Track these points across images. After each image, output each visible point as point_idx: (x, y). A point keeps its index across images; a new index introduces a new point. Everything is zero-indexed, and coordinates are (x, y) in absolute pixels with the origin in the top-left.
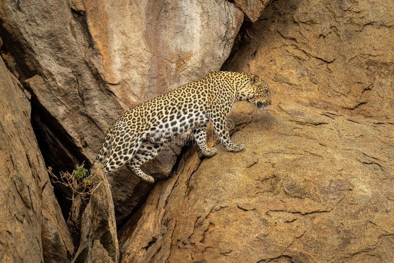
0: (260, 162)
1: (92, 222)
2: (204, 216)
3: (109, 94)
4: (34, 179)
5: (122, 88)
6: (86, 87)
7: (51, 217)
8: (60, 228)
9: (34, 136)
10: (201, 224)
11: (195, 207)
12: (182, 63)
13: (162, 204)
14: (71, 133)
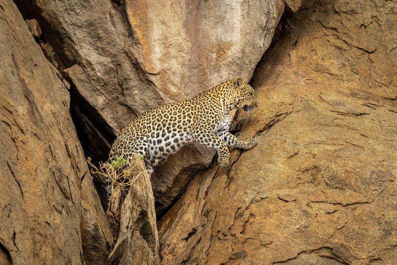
0: (300, 153)
1: (132, 213)
2: (244, 207)
3: (148, 84)
4: (73, 170)
5: (161, 78)
6: (126, 77)
7: (91, 208)
8: (98, 219)
9: (74, 126)
10: (241, 215)
11: (235, 198)
12: (222, 53)
13: (202, 195)
14: (110, 123)
